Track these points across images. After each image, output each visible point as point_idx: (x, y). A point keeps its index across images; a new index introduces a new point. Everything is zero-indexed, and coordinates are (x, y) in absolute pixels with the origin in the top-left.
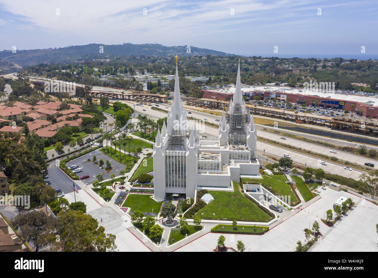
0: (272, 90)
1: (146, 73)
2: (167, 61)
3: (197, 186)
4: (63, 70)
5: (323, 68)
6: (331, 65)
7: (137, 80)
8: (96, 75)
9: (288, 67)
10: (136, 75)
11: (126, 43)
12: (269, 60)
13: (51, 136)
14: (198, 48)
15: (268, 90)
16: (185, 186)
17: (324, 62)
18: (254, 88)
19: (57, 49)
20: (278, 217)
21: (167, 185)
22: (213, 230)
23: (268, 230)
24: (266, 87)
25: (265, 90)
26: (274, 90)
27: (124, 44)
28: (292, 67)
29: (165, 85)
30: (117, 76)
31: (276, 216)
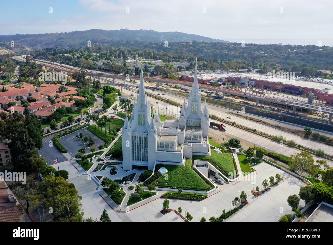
0: (243, 76)
1: (137, 58)
2: (158, 46)
3: (157, 161)
4: (66, 54)
5: (295, 55)
6: (304, 52)
7: (127, 65)
8: (93, 60)
9: (264, 53)
10: (128, 60)
11: (123, 29)
12: (248, 46)
13: (48, 116)
14: (187, 33)
15: (239, 76)
16: (147, 161)
17: (298, 49)
18: (228, 74)
19: (63, 34)
20: (217, 187)
21: (133, 159)
22: (163, 196)
23: (206, 197)
24: (238, 73)
25: (236, 76)
26: (245, 76)
27: (121, 30)
28: (267, 53)
29: (151, 70)
30: (111, 61)
31: (215, 187)
